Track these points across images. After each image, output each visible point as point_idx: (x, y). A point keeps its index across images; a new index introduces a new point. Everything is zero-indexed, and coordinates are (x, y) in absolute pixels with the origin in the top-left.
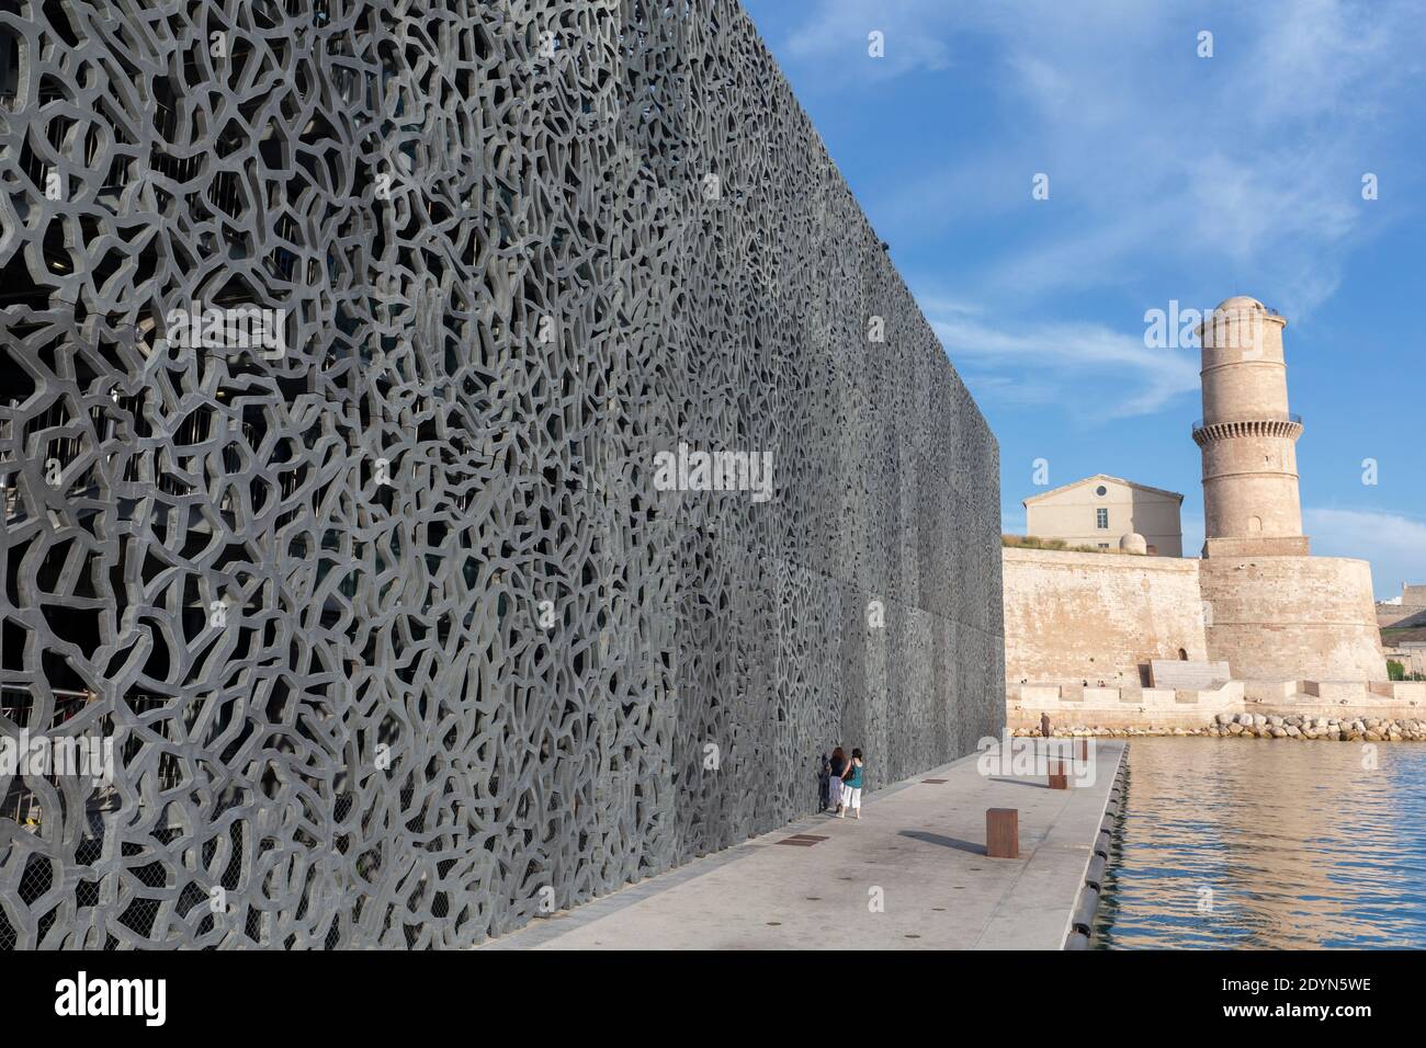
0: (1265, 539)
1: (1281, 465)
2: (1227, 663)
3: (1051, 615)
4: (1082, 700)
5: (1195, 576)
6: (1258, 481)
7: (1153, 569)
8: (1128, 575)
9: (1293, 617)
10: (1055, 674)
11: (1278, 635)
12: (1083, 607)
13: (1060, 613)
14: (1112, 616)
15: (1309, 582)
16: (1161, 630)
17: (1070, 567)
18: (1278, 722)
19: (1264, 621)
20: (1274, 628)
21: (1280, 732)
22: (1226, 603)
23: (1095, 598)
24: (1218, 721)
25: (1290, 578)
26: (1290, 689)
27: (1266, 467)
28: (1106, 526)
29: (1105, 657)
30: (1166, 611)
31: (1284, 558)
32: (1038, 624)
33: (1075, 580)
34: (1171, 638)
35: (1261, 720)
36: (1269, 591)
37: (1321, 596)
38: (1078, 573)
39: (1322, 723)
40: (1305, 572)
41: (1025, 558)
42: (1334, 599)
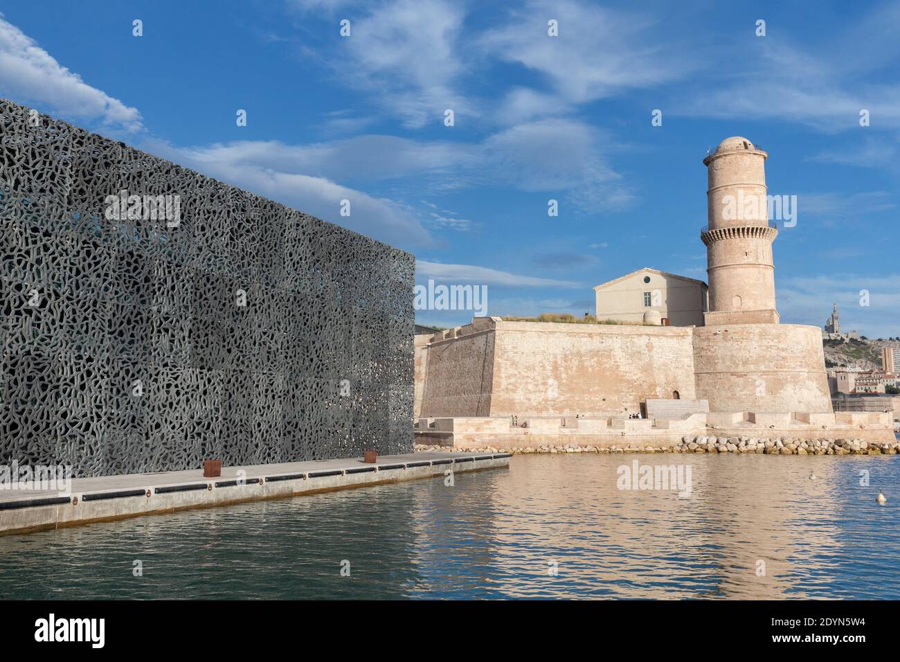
0: (743, 312)
1: (757, 259)
2: (707, 401)
3: (574, 369)
4: (577, 428)
5: (689, 339)
6: (740, 271)
7: (655, 335)
8: (636, 340)
9: (752, 367)
10: (574, 410)
11: (741, 381)
12: (600, 363)
13: (582, 368)
14: (622, 368)
15: (765, 342)
16: (660, 378)
17: (590, 335)
18: (723, 441)
19: (732, 370)
20: (739, 376)
21: (722, 448)
22: (708, 358)
23: (609, 357)
24: (684, 442)
25: (752, 340)
26: (738, 418)
27: (746, 260)
28: (650, 305)
29: (615, 398)
30: (665, 365)
31: (747, 325)
32: (564, 376)
33: (595, 344)
34: (668, 383)
35: (713, 440)
36: (737, 349)
37: (774, 352)
38: (597, 340)
39: (753, 442)
40: (762, 335)
41: (555, 330)
42: (784, 354)
